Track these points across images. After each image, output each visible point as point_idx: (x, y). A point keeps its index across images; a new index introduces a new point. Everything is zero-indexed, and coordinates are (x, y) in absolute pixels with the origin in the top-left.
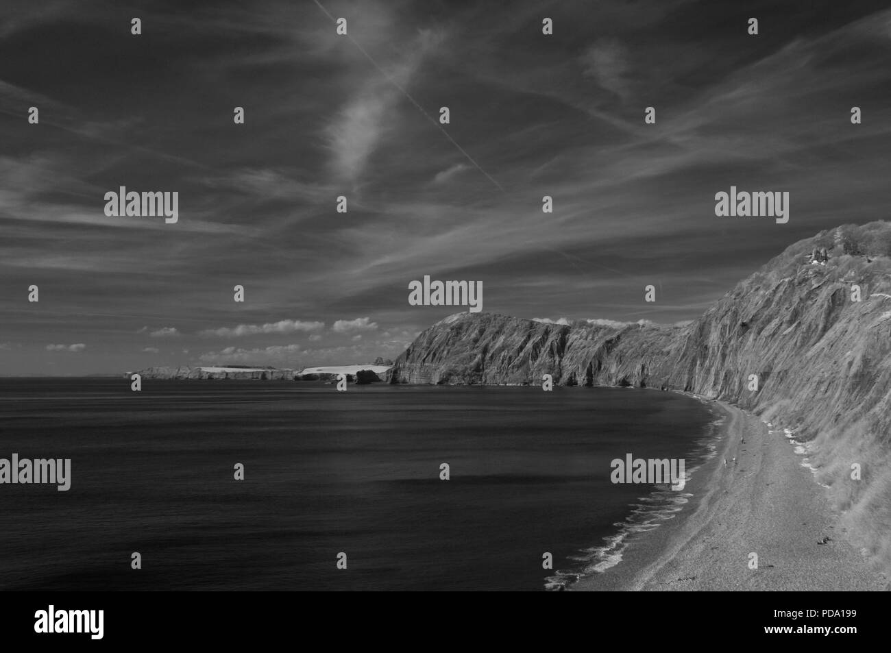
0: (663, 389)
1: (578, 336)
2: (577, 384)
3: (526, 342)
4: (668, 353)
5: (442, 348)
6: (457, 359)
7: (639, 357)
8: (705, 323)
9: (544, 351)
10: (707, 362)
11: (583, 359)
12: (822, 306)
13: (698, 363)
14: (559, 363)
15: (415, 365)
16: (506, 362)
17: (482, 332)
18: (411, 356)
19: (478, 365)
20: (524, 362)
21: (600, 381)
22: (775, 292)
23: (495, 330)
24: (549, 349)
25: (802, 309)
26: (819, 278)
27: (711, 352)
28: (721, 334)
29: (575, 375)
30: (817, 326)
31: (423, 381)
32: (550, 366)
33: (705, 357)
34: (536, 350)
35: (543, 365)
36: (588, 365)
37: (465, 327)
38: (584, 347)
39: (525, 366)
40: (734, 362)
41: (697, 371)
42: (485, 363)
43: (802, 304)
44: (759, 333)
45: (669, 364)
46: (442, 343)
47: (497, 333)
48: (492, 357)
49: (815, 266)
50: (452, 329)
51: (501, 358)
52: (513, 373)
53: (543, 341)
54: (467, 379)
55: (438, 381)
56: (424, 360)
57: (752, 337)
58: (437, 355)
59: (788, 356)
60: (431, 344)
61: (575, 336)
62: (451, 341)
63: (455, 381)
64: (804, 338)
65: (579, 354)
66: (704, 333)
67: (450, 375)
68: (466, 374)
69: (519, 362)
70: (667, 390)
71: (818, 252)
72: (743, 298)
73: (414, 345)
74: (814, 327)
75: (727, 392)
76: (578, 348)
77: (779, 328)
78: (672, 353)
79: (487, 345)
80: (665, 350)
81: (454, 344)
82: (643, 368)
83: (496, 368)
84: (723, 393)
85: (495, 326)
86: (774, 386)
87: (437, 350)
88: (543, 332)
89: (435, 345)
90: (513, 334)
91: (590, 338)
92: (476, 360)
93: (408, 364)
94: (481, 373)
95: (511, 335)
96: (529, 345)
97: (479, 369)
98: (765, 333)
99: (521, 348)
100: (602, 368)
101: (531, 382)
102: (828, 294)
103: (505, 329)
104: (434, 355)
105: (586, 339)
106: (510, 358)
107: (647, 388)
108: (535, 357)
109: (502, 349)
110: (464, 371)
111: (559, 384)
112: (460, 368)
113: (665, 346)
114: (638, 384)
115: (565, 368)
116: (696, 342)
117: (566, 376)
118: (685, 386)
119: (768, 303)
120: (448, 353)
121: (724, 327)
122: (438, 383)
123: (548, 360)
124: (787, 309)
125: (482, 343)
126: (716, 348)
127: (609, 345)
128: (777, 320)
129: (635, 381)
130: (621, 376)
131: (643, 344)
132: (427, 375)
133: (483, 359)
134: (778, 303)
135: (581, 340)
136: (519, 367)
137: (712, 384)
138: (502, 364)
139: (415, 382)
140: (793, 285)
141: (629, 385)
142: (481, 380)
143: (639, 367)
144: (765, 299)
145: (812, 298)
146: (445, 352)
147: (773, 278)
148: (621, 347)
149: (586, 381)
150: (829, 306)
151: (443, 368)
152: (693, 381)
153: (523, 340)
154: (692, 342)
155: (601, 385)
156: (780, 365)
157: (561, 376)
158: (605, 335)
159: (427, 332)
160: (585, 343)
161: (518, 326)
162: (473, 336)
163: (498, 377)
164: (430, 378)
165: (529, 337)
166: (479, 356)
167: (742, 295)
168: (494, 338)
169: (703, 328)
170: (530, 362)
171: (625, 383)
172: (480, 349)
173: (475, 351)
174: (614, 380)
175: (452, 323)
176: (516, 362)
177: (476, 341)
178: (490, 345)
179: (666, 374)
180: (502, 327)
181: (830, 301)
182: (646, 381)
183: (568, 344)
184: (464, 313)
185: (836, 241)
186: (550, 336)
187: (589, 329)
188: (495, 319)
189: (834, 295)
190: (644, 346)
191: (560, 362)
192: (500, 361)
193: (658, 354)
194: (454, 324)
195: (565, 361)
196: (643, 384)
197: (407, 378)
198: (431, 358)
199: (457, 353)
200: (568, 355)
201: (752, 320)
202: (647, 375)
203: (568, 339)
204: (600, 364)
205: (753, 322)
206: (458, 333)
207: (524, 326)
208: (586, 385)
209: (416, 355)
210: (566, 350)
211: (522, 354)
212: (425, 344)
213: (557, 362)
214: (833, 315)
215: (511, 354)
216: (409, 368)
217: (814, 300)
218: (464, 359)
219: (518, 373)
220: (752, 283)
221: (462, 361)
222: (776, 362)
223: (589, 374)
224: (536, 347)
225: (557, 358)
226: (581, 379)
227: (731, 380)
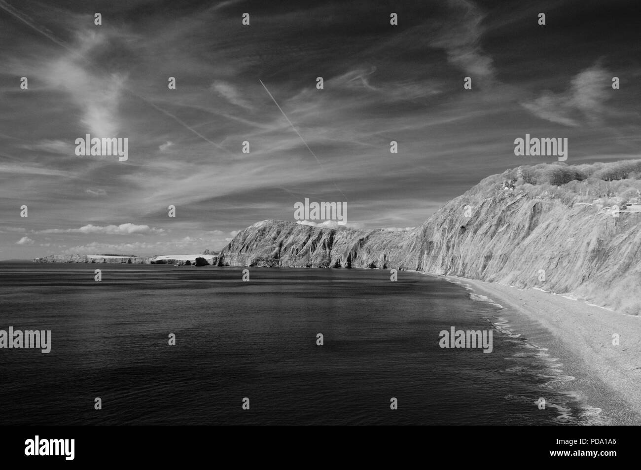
0: (400, 269)
1: (341, 236)
2: (341, 267)
3: (307, 240)
4: (402, 247)
5: (252, 243)
6: (263, 250)
7: (382, 250)
8: (427, 228)
9: (319, 245)
10: (433, 253)
11: (345, 251)
12: (526, 214)
13: (426, 252)
14: (329, 253)
15: (234, 253)
16: (295, 252)
17: (278, 233)
18: (231, 248)
19: (277, 254)
20: (306, 253)
21: (356, 265)
22: (482, 207)
23: (288, 232)
24: (322, 244)
25: (504, 217)
26: (511, 198)
27: (435, 245)
28: (442, 234)
29: (340, 261)
30: (524, 226)
31: (240, 265)
32: (323, 255)
33: (430, 249)
34: (314, 245)
35: (319, 254)
36: (348, 255)
37: (267, 230)
38: (345, 243)
39: (307, 255)
40: (458, 251)
41: (425, 258)
42: (281, 253)
43: (504, 214)
44: (475, 232)
45: (402, 254)
46: (253, 240)
47: (289, 233)
48: (285, 249)
49: (507, 191)
50: (259, 231)
51: (291, 250)
52: (299, 259)
53: (319, 239)
54: (269, 263)
55: (250, 264)
56: (241, 251)
57: (470, 234)
58: (249, 248)
59: (505, 245)
60: (245, 240)
61: (339, 236)
62: (258, 238)
63: (261, 265)
64: (515, 234)
65: (342, 248)
66: (426, 234)
67: (258, 260)
68: (269, 260)
69: (303, 252)
70: (403, 270)
71: (507, 182)
72: (454, 211)
73: (233, 241)
74: (522, 227)
75: (453, 270)
76: (342, 243)
77: (489, 229)
78: (404, 247)
79: (282, 241)
80: (399, 245)
81: (260, 241)
82: (385, 257)
83: (288, 256)
84: (450, 270)
85: (287, 229)
86: (497, 264)
87: (249, 244)
88: (318, 234)
89: (248, 242)
90: (299, 234)
91: (349, 237)
92: (275, 251)
93: (229, 253)
94: (278, 259)
95: (297, 235)
96: (310, 242)
97: (277, 257)
98: (480, 232)
99: (305, 244)
100: (357, 257)
101: (311, 265)
102: (529, 206)
103: (293, 231)
104: (247, 247)
105: (347, 238)
106: (297, 250)
107: (388, 269)
108: (314, 249)
109: (292, 244)
110: (267, 258)
111: (329, 267)
112: (265, 256)
113: (399, 243)
114: (382, 267)
115: (333, 257)
116: (422, 240)
117: (333, 262)
118: (416, 267)
119: (477, 214)
120: (257, 246)
121: (444, 229)
122: (250, 266)
123: (322, 251)
124: (493, 217)
125: (279, 240)
126: (439, 243)
127: (362, 242)
128: (488, 224)
129: (379, 265)
130: (370, 262)
131: (384, 241)
132: (242, 260)
133: (280, 251)
134: (486, 214)
135: (343, 239)
136: (303, 255)
137: (440, 265)
138: (292, 253)
139: (235, 265)
140: (496, 202)
141: (376, 267)
142: (278, 264)
143: (382, 256)
144: (475, 212)
145: (510, 210)
146: (255, 246)
147: (479, 198)
148: (369, 243)
149: (347, 265)
150: (532, 214)
151: (253, 256)
152: (422, 264)
153: (305, 238)
154: (419, 240)
155: (357, 267)
156: (500, 251)
157: (330, 262)
158: (358, 235)
159: (242, 233)
160: (345, 240)
161: (302, 229)
162: (273, 235)
163: (289, 262)
164: (244, 263)
165: (310, 236)
166: (277, 248)
167: (454, 210)
168: (286, 237)
169: (426, 231)
170: (311, 252)
171: (373, 266)
172: (278, 244)
173: (274, 245)
174: (365, 264)
175: (258, 227)
176: (301, 252)
177: (275, 239)
178: (284, 242)
179: (400, 260)
180: (292, 229)
181: (532, 210)
182: (387, 265)
183: (335, 241)
184: (266, 221)
185: (518, 176)
186: (323, 236)
187: (348, 232)
188: (287, 225)
189: (534, 206)
190: (384, 243)
191: (330, 252)
192: (291, 252)
193: (394, 248)
194: (260, 228)
195: (333, 252)
196: (385, 267)
197: (229, 262)
198: (245, 250)
199: (263, 246)
200: (334, 248)
201: (467, 225)
202: (388, 261)
203: (335, 238)
204: (356, 254)
205: (469, 226)
206: (263, 234)
207: (306, 229)
208: (347, 267)
209: (235, 247)
210: (333, 244)
211: (305, 247)
212: (241, 241)
213: (328, 253)
214: (535, 219)
215: (298, 247)
216: (230, 256)
217: (512, 211)
218: (268, 250)
219: (303, 260)
220: (461, 202)
221: (266, 251)
222: (495, 249)
223: (349, 260)
224: (314, 243)
225: (328, 250)
226: (344, 264)
227: (456, 262)
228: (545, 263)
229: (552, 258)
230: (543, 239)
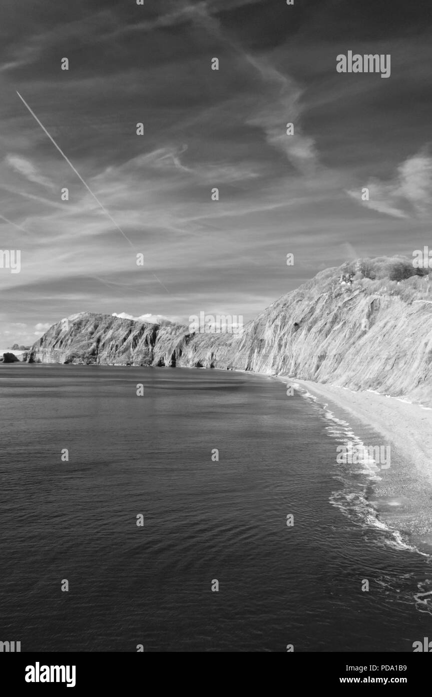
0: (228, 369)
1: (165, 332)
2: (164, 365)
3: (128, 335)
4: (231, 345)
5: (67, 338)
6: (78, 346)
7: (209, 347)
8: (258, 324)
9: (141, 341)
10: (264, 351)
11: (169, 348)
12: (363, 311)
13: (256, 351)
14: (152, 351)
15: (47, 349)
16: (114, 349)
17: (96, 327)
18: (44, 343)
19: (94, 350)
20: (127, 349)
21: (181, 364)
22: (317, 302)
23: (106, 327)
24: (144, 340)
25: (340, 314)
26: (349, 293)
27: (266, 343)
28: (274, 331)
29: (163, 359)
30: (360, 325)
31: (53, 361)
32: (146, 352)
33: (260, 347)
34: (135, 341)
35: (140, 351)
36: (173, 352)
37: (84, 323)
38: (170, 340)
39: (128, 352)
40: (290, 350)
41: (255, 357)
42: (99, 349)
43: (340, 311)
44: (309, 330)
45: (231, 352)
46: (67, 335)
47: (107, 328)
48: (103, 345)
49: (344, 286)
50: (74, 325)
51: (110, 346)
52: (119, 356)
53: (140, 334)
54: (86, 360)
55: (64, 361)
56: (54, 346)
57: (304, 332)
58: (63, 343)
59: (340, 344)
60: (58, 335)
61: (163, 332)
62: (73, 333)
63: (77, 362)
64: (351, 332)
65: (166, 344)
66: (257, 331)
67: (73, 357)
68: (85, 356)
69: (123, 349)
70: (232, 370)
71: (344, 276)
72: (288, 307)
73: (46, 336)
74: (358, 325)
75: (285, 370)
76: (166, 340)
77: (324, 326)
78: (233, 345)
79: (100, 337)
80: (228, 342)
81: (75, 335)
82: (212, 355)
83: (106, 353)
84: (282, 371)
85: (105, 323)
86: (331, 365)
87: (63, 339)
88: (140, 329)
89: (61, 336)
90: (119, 329)
91: (173, 333)
92: (92, 347)
93: (41, 349)
94: (95, 356)
95: (117, 330)
96: (131, 338)
97: (94, 354)
98: (314, 330)
99: (125, 339)
100: (182, 355)
101: (132, 363)
102: (367, 303)
103: (113, 325)
104: (62, 342)
105: (171, 334)
106: (117, 346)
107: (215, 368)
108: (135, 346)
109: (111, 339)
110: (84, 355)
111: (152, 365)
112: (81, 352)
113: (228, 340)
114: (209, 366)
115: (156, 354)
116: (252, 337)
117: (156, 360)
118: (246, 367)
119: (312, 310)
120: (72, 341)
121: (276, 326)
122: (65, 363)
123: (144, 348)
124: (328, 314)
125: (96, 335)
126: (270, 341)
127: (187, 338)
128: (323, 321)
129: (206, 364)
130: (196, 360)
131: (211, 338)
132: (56, 356)
133: (97, 347)
134: (321, 310)
135: (168, 335)
136: (123, 352)
137: (271, 365)
138: (111, 350)
139: (47, 362)
140: (332, 297)
141: (202, 366)
142: (96, 361)
143: (209, 354)
144: (310, 307)
145: (347, 307)
146: (70, 341)
147: (315, 292)
148: (195, 340)
149: (171, 364)
150: (369, 311)
151: (68, 352)
152: (252, 364)
153: (126, 333)
154: (250, 337)
155: (182, 366)
156: (335, 350)
157: (153, 359)
158: (184, 331)
159: (55, 326)
160: (170, 337)
161: (122, 323)
162: (90, 329)
163: (108, 360)
164: (58, 359)
165: (130, 331)
166: (95, 344)
167: (287, 305)
168: (105, 332)
169: (257, 328)
170: (131, 349)
171: (199, 365)
172: (95, 339)
173: (92, 341)
174: (191, 363)
175: (74, 320)
176: (121, 349)
177: (92, 333)
178: (102, 337)
179: (229, 359)
180: (111, 324)
181: (370, 307)
182: (214, 364)
183: (158, 337)
184: (82, 313)
185: (356, 269)
186: (145, 331)
187: (173, 327)
188: (106, 318)
189: (372, 303)
190: (212, 340)
191: (152, 349)
192: (110, 348)
193: (223, 345)
194: (76, 321)
195: (156, 349)
196: (212, 366)
197: (41, 359)
198: (59, 345)
199: (79, 341)
200: (158, 345)
201: (301, 322)
202: (215, 360)
203: (158, 334)
204: (181, 352)
205: (302, 323)
206: (79, 328)
207: (127, 323)
208: (172, 366)
209: (48, 342)
210: (157, 341)
211: (125, 344)
212: (54, 335)
213: (150, 350)
214: (372, 317)
215: (117, 343)
216: (43, 352)
217: (349, 308)
218: (84, 346)
219: (123, 357)
220: (295, 296)
221: (82, 347)
222: (329, 348)
223: (174, 358)
224: (136, 339)
225: (150, 347)
226: (167, 362)
227: (287, 362)
228: (380, 364)
229: (388, 359)
230: (379, 338)
